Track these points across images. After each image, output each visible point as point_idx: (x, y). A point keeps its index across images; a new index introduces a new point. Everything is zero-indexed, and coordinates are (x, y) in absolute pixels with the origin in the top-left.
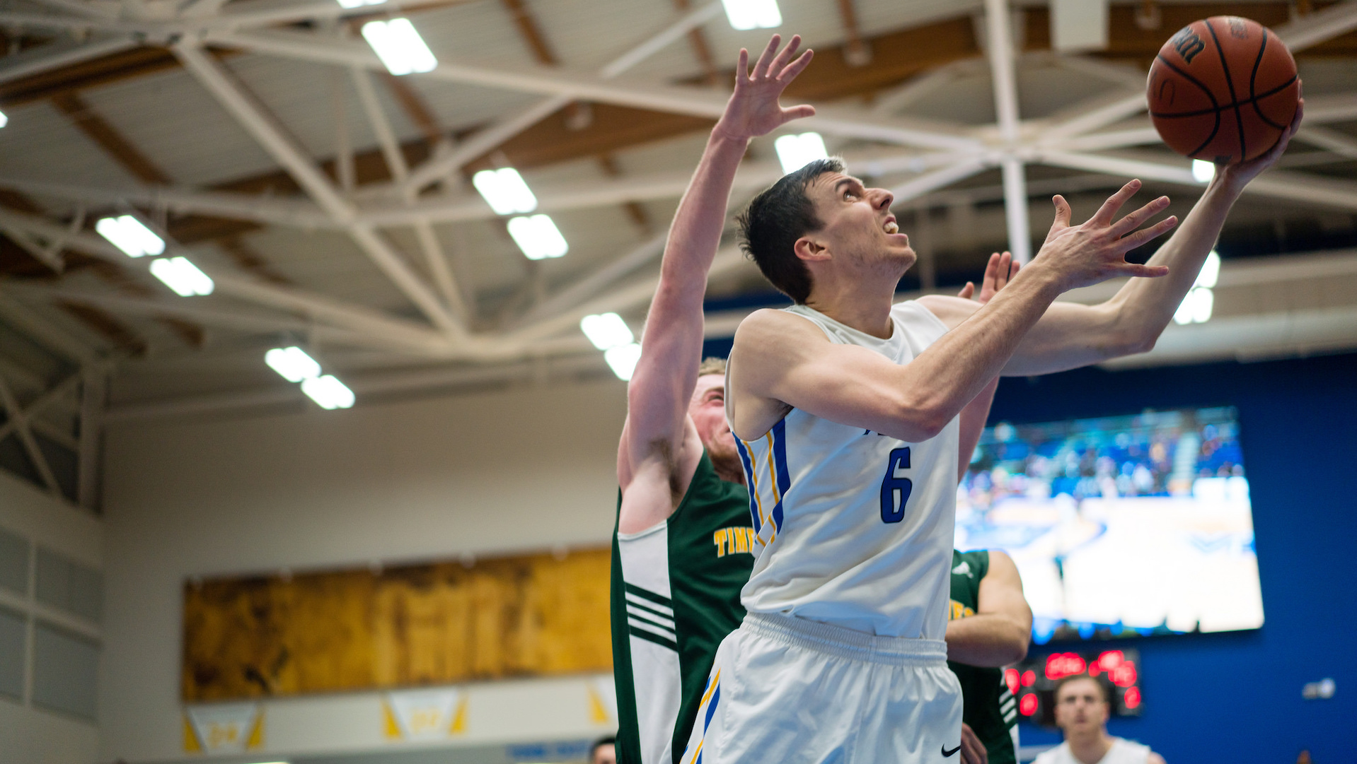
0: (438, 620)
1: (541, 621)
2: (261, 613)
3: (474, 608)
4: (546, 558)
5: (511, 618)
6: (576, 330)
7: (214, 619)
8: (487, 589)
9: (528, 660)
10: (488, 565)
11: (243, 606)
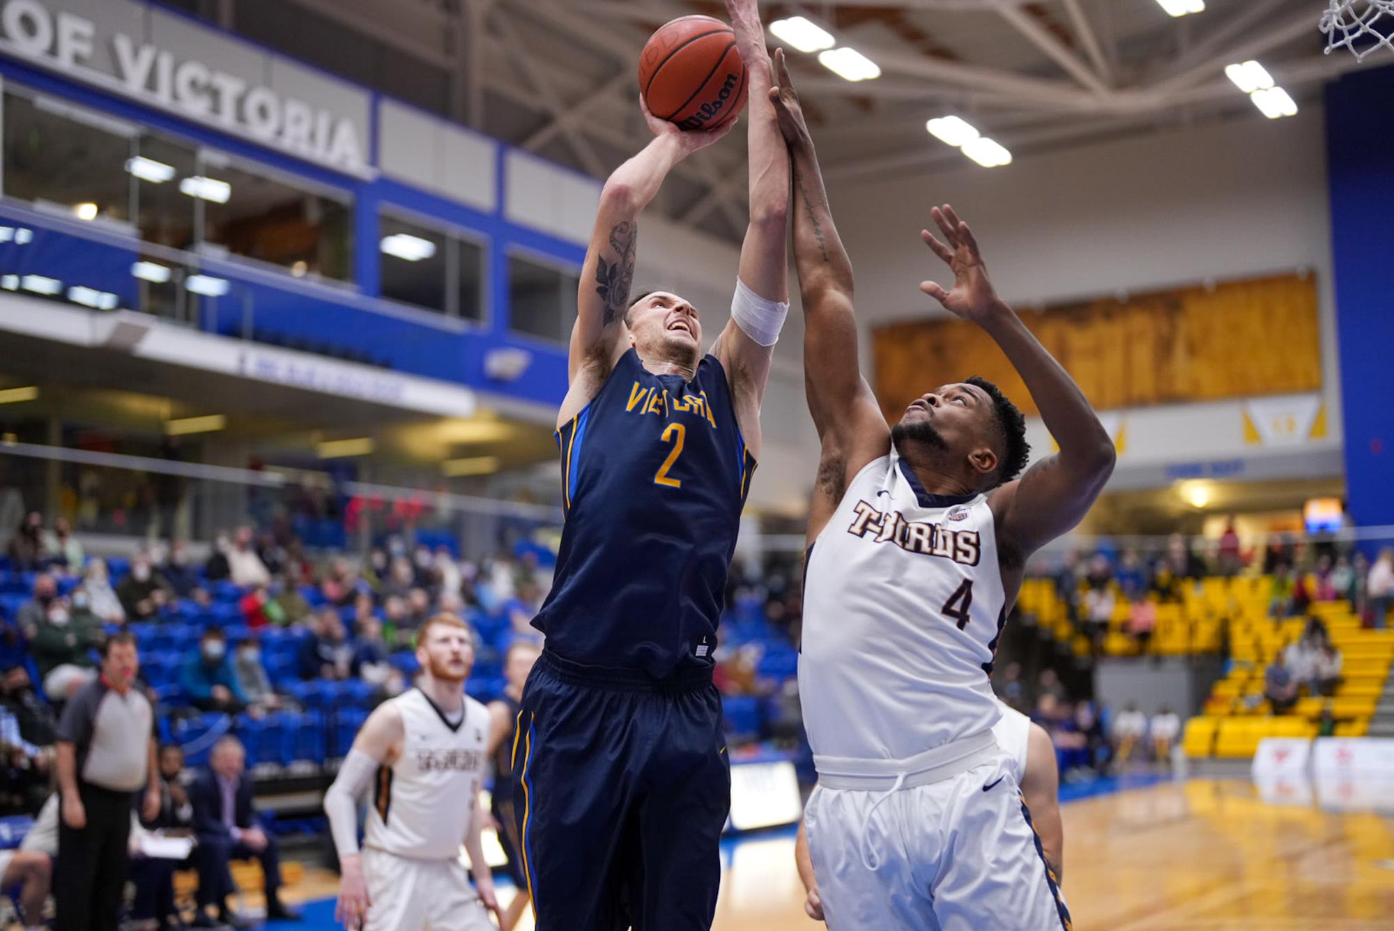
0: (1097, 352)
1: (1192, 350)
2: (938, 350)
3: (1129, 341)
4: (1197, 291)
5: (1164, 349)
6: (1221, 76)
7: (898, 358)
8: (1140, 322)
9: (1181, 386)
10: (1142, 301)
11: (922, 345)
